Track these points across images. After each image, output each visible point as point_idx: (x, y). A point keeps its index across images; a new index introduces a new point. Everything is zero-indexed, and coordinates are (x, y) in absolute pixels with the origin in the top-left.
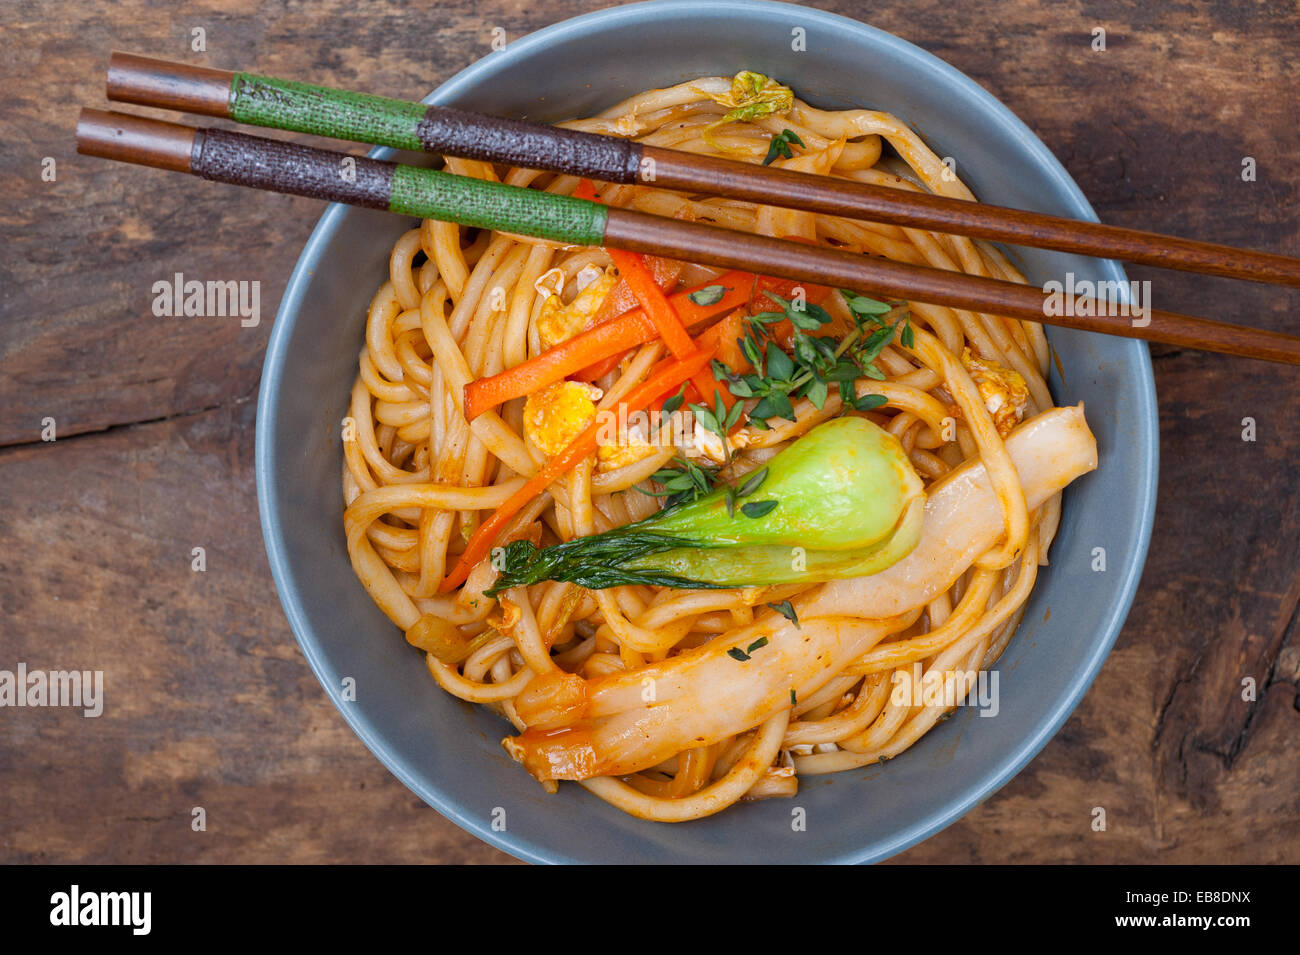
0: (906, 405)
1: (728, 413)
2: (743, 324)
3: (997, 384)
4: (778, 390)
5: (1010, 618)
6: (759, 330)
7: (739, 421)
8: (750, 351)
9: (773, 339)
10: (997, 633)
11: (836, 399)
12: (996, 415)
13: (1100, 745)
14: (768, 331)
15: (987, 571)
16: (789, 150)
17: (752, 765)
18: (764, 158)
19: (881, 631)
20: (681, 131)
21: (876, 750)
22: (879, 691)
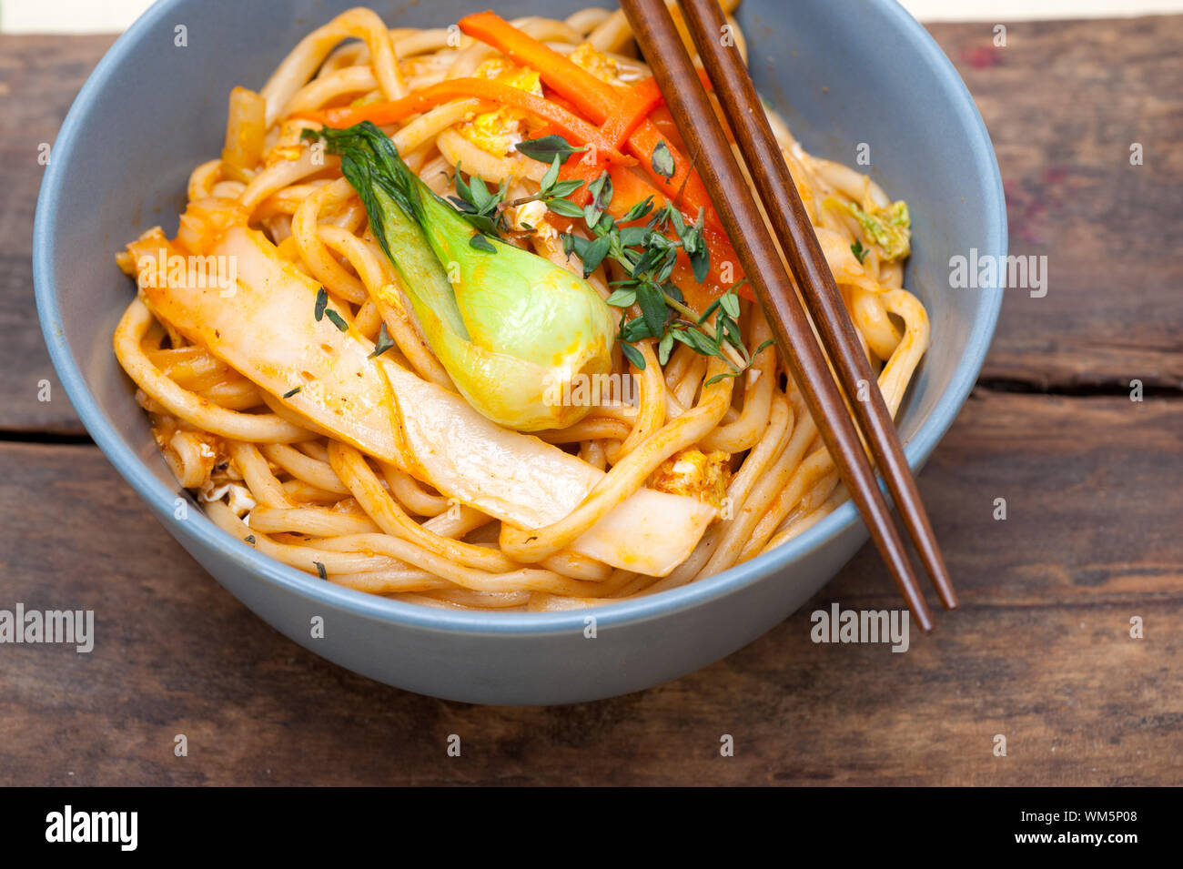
6: (662, 216)
7: (562, 218)
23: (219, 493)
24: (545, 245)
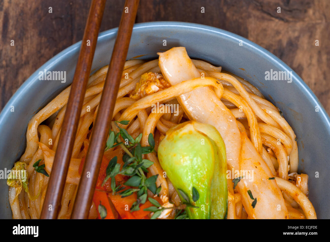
0: (153, 126)
1: (153, 205)
2: (115, 195)
3: (147, 86)
4: (145, 183)
5: (242, 84)
6: (118, 189)
7: (157, 200)
8: (128, 194)
9: (123, 182)
10: (248, 90)
11: (150, 155)
12: (160, 87)
13: (285, 42)
14: (119, 184)
15: (224, 94)
16: (42, 165)
17: (297, 195)
18: (45, 176)
19: (246, 140)
20: (31, 208)
21: (292, 142)
22: (268, 139)
23: (291, 175)
24: (167, 194)
